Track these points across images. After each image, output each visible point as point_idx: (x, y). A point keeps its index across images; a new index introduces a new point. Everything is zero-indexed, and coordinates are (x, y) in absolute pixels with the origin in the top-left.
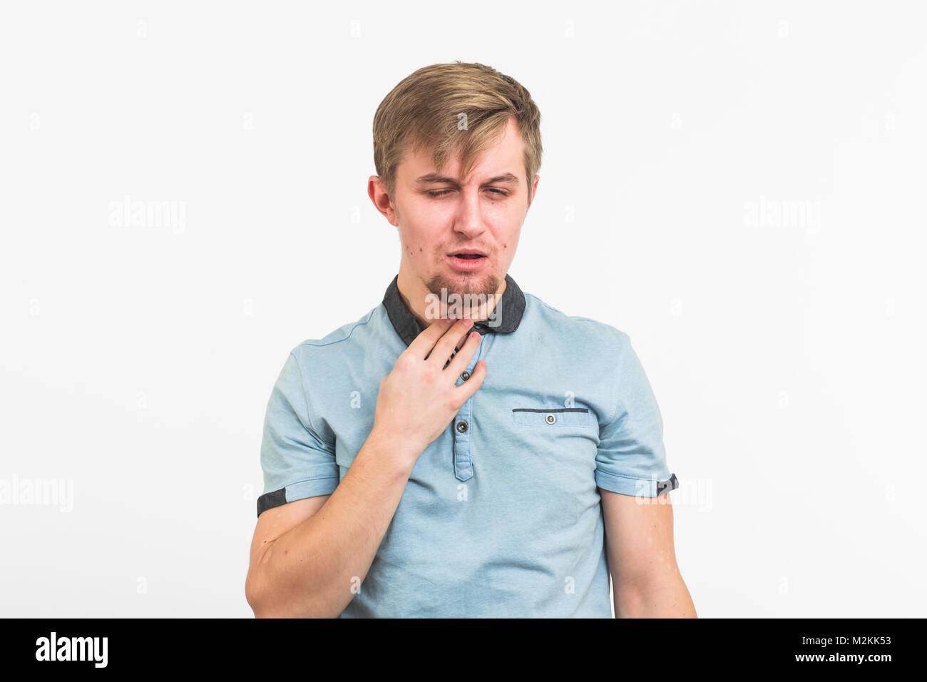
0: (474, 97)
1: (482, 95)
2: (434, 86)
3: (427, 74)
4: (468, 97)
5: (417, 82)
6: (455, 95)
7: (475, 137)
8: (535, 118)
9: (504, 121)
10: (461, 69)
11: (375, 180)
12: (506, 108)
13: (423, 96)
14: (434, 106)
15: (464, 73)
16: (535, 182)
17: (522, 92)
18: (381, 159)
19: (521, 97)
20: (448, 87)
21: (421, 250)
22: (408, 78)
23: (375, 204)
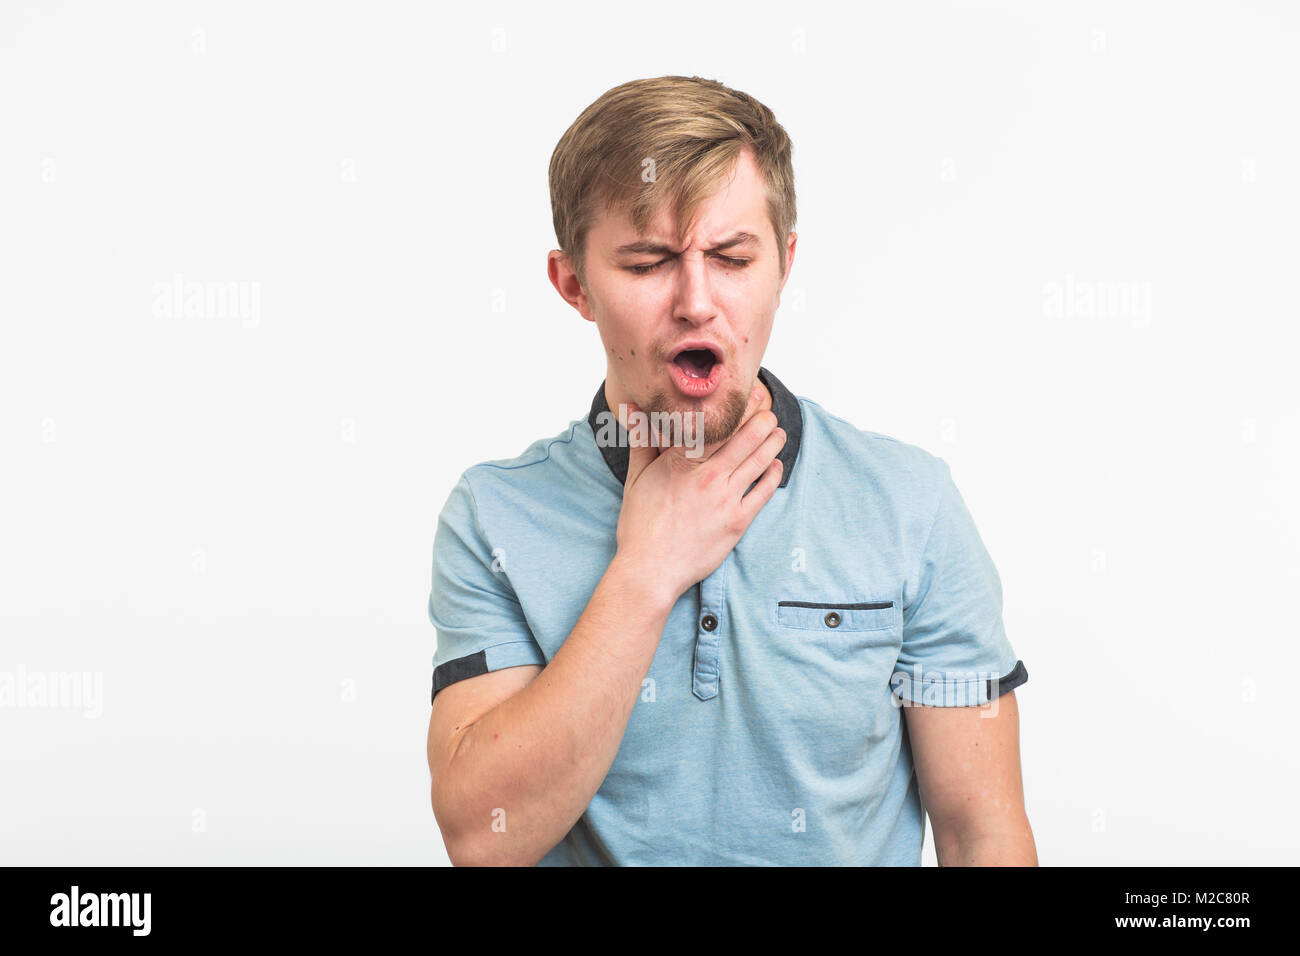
0: (688, 121)
1: (700, 118)
2: (629, 111)
3: (620, 94)
4: (678, 122)
5: (606, 107)
6: (661, 121)
7: (691, 180)
8: (782, 148)
9: (733, 154)
10: (670, 84)
11: (557, 256)
12: (736, 135)
13: (613, 126)
14: (628, 140)
15: (674, 89)
16: (790, 242)
17: (762, 112)
18: (564, 224)
19: (760, 119)
20: (649, 110)
21: (633, 353)
22: (594, 103)
23: (560, 292)
